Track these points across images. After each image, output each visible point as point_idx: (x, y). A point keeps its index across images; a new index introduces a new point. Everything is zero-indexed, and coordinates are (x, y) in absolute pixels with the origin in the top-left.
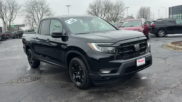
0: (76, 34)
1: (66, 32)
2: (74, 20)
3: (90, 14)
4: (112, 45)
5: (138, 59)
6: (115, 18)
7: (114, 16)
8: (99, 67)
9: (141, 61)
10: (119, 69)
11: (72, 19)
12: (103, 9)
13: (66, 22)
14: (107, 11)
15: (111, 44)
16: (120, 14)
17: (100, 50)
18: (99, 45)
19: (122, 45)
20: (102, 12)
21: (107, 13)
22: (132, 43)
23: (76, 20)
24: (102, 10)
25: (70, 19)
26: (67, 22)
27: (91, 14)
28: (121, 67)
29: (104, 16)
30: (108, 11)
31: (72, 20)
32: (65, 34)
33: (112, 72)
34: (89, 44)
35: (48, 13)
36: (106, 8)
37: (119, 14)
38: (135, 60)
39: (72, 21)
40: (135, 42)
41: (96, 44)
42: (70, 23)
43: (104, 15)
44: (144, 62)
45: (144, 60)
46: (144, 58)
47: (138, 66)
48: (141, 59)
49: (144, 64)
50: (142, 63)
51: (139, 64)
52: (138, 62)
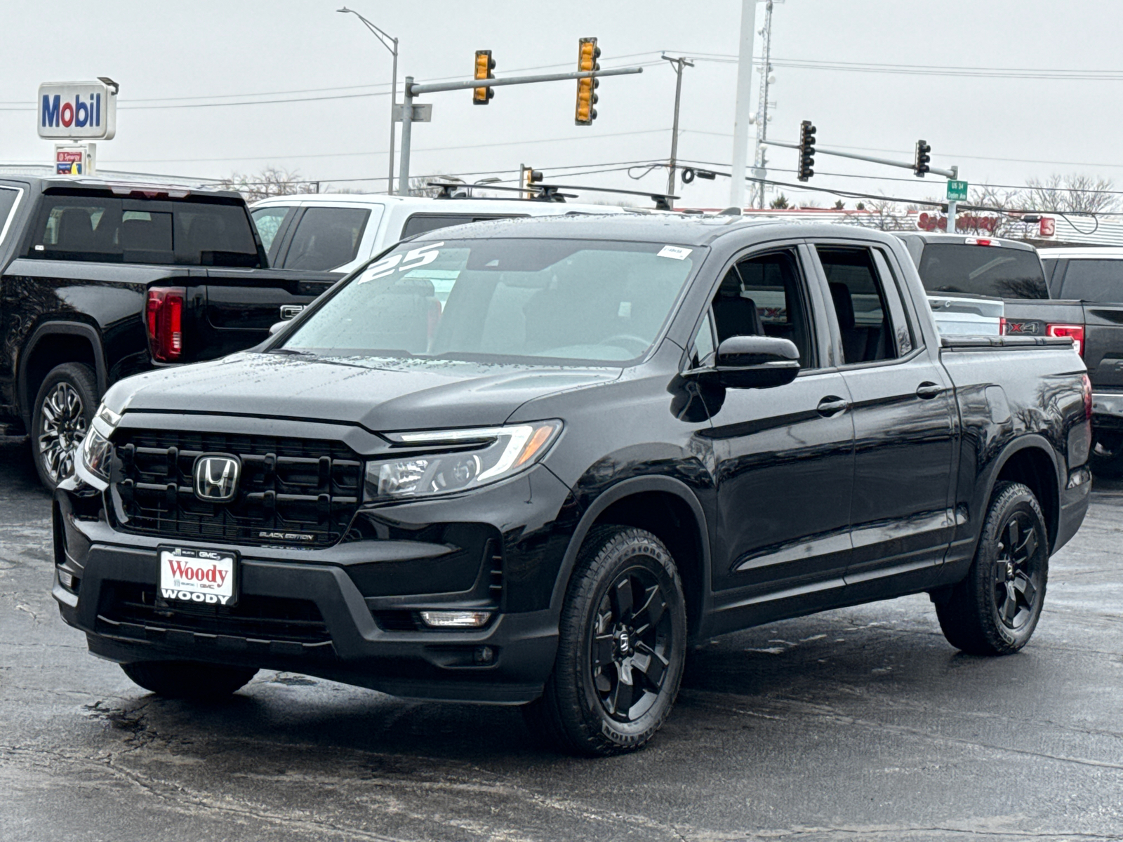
5: (171, 549)
9: (195, 574)
10: (83, 573)
38: (151, 553)
44: (222, 591)
45: (223, 578)
46: (227, 565)
47: (166, 595)
48: (197, 556)
49: (224, 602)
50: (204, 586)
51: (182, 587)
52: (174, 573)
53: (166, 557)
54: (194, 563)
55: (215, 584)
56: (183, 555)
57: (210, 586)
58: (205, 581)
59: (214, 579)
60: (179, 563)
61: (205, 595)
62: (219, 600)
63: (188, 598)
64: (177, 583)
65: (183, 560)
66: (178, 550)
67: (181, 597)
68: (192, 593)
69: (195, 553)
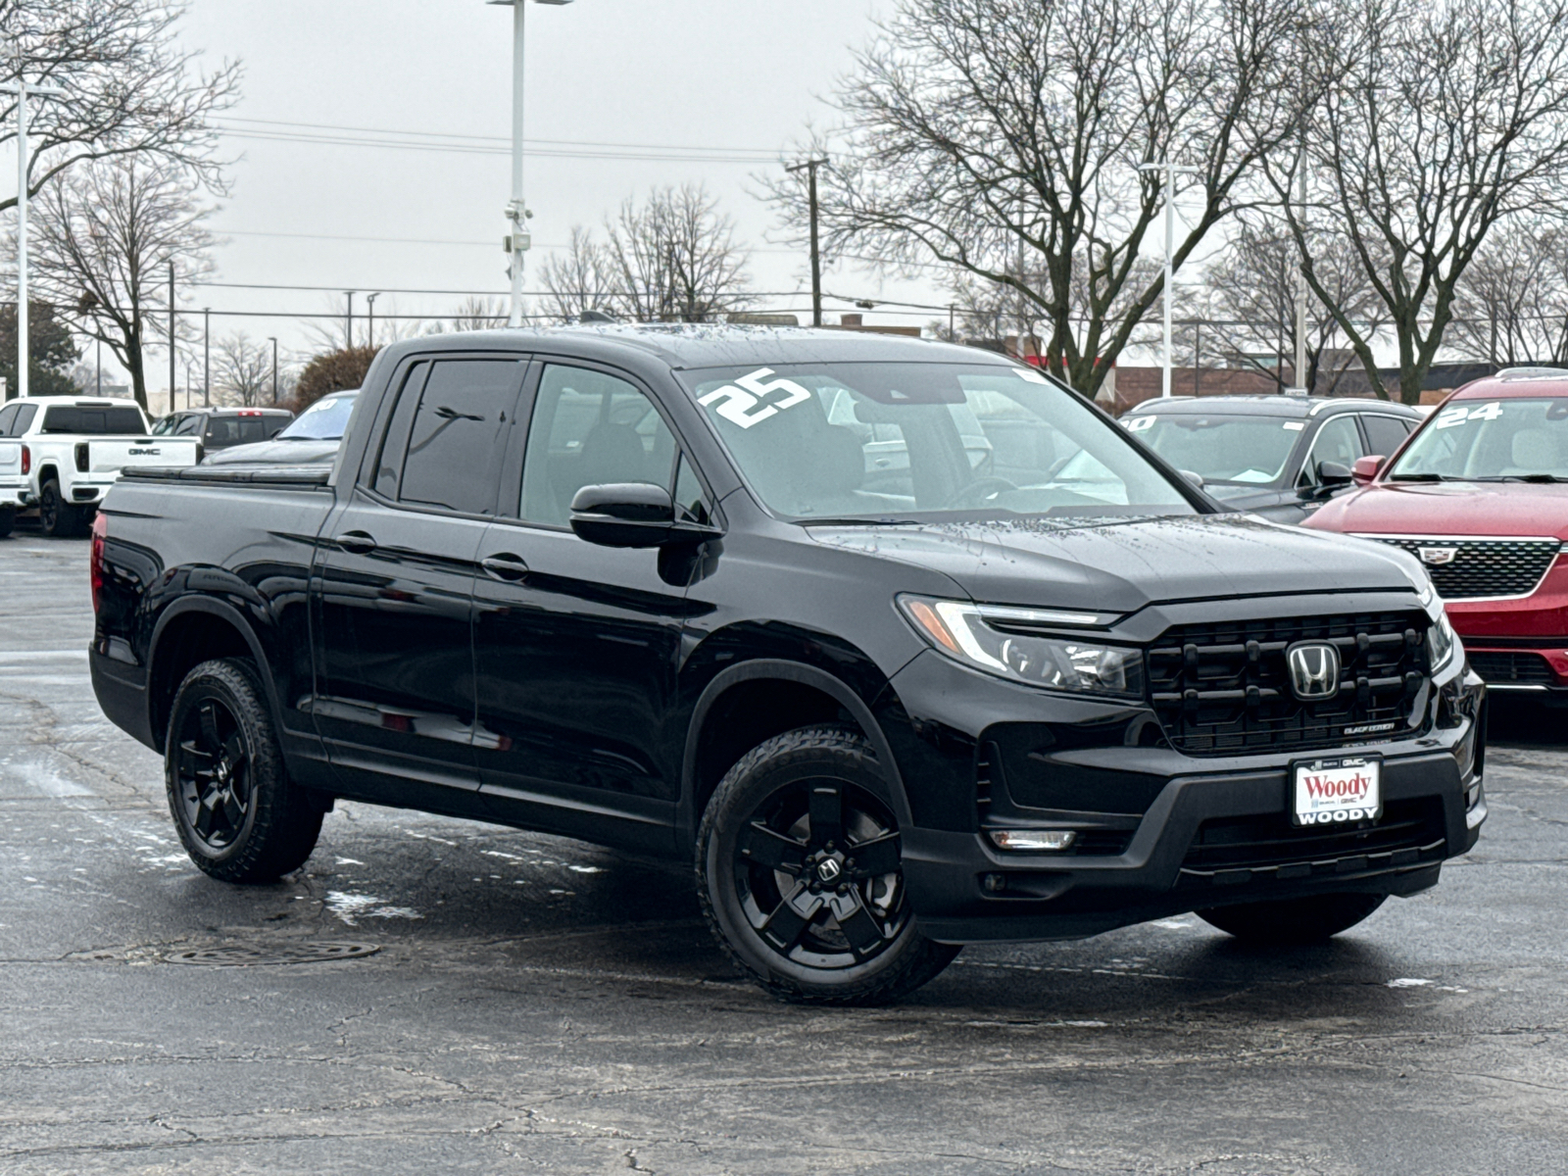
0: (805, 523)
1: (715, 501)
2: (786, 395)
3: (926, 158)
4: (1105, 628)
5: (1309, 764)
6: (1430, 262)
7: (1405, 224)
8: (983, 791)
9: (1336, 789)
10: (1139, 820)
11: (764, 381)
12: (1192, 74)
13: (705, 401)
14: (1269, 112)
15: (1090, 619)
16: (1540, 203)
17: (999, 657)
18: (996, 624)
19: (1178, 634)
20: (1158, 122)
21: (1261, 148)
22: (1270, 627)
23: (799, 394)
24: (1174, 99)
25: (749, 381)
26: (721, 410)
27: (945, 144)
28: (1159, 810)
29: (1212, 216)
30: (1299, 124)
31: (763, 390)
32: (703, 518)
33: (1085, 843)
34: (918, 609)
35: (92, 81)
36: (1250, 65)
37: (1521, 195)
38: (1282, 773)
39: (762, 403)
40: (1300, 628)
41: (970, 609)
42: (746, 422)
43: (1195, 203)
44: (1366, 803)
45: (1366, 787)
46: (1371, 771)
47: (1303, 822)
48: (1340, 766)
49: (1371, 815)
50: (1345, 801)
51: (1320, 808)
52: (1311, 791)
53: (1302, 773)
54: (1335, 776)
55: (1357, 796)
56: (1324, 768)
57: (1352, 800)
58: (1348, 795)
59: (1357, 791)
60: (1317, 779)
61: (1348, 811)
62: (1365, 814)
63: (1328, 819)
64: (1315, 804)
65: (1321, 774)
66: (1319, 763)
67: (1321, 820)
68: (1332, 812)
69: (1337, 762)
